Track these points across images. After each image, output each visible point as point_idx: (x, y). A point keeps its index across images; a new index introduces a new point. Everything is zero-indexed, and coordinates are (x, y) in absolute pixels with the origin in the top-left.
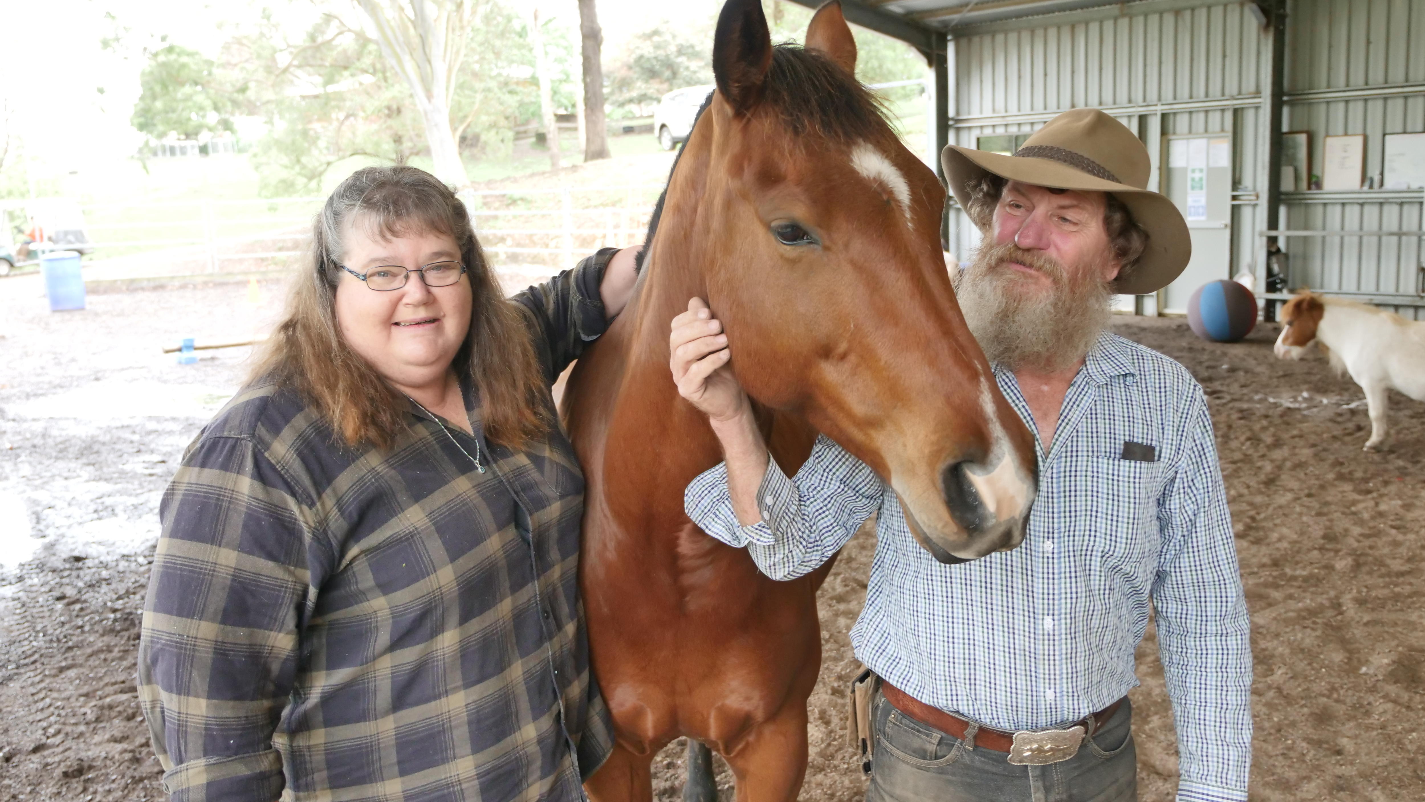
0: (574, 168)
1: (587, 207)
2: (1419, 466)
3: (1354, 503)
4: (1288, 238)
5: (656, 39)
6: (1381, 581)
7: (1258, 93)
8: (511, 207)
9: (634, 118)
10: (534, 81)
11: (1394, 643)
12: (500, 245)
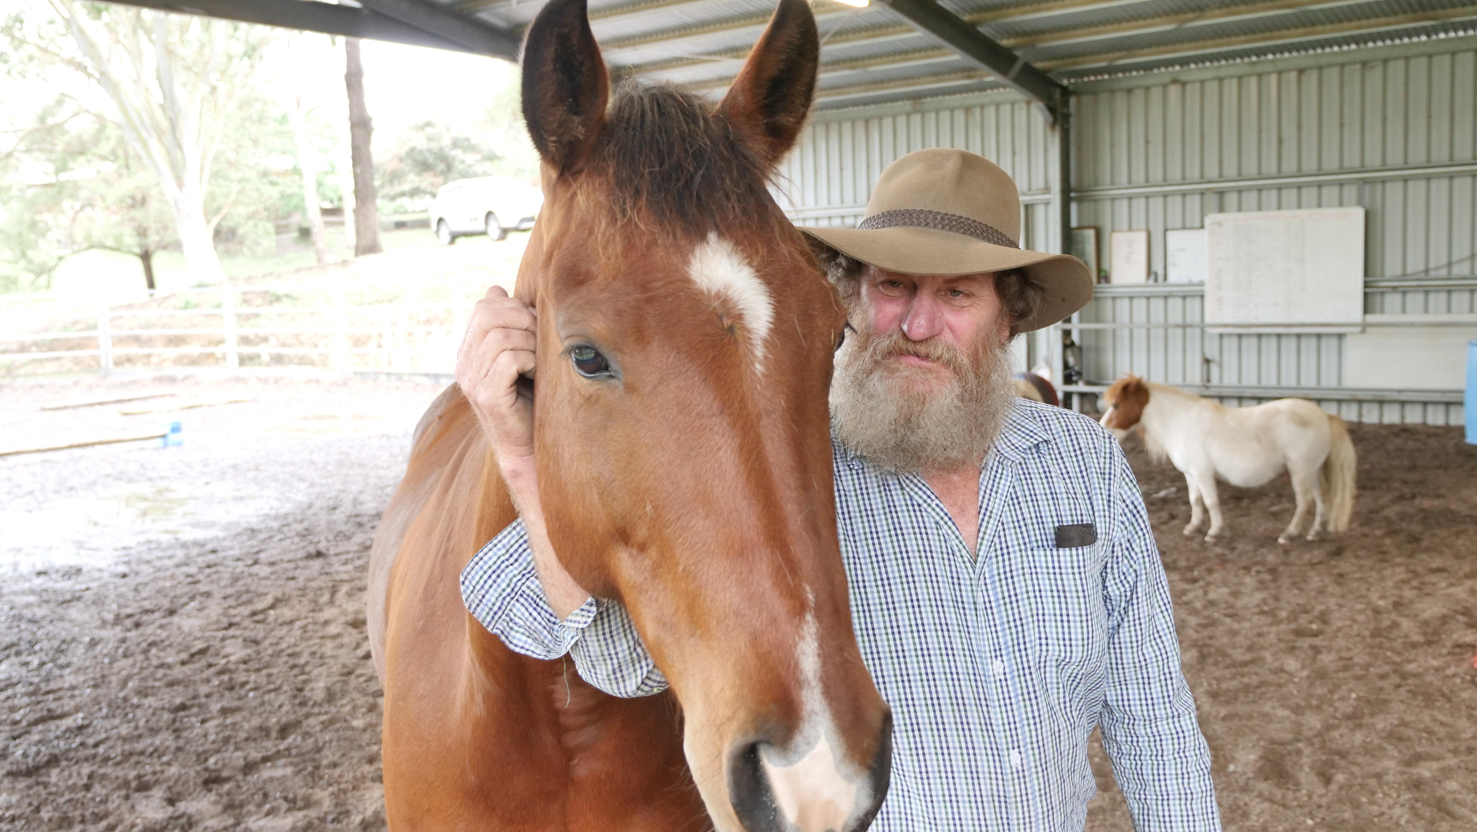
0: (345, 263)
1: (360, 304)
2: (1236, 552)
3: (1184, 592)
4: (1081, 332)
5: (429, 130)
6: (1227, 673)
7: (1047, 189)
8: (275, 304)
9: (406, 212)
10: (296, 171)
11: (1255, 737)
12: (263, 345)
